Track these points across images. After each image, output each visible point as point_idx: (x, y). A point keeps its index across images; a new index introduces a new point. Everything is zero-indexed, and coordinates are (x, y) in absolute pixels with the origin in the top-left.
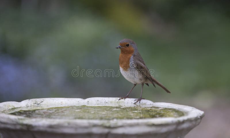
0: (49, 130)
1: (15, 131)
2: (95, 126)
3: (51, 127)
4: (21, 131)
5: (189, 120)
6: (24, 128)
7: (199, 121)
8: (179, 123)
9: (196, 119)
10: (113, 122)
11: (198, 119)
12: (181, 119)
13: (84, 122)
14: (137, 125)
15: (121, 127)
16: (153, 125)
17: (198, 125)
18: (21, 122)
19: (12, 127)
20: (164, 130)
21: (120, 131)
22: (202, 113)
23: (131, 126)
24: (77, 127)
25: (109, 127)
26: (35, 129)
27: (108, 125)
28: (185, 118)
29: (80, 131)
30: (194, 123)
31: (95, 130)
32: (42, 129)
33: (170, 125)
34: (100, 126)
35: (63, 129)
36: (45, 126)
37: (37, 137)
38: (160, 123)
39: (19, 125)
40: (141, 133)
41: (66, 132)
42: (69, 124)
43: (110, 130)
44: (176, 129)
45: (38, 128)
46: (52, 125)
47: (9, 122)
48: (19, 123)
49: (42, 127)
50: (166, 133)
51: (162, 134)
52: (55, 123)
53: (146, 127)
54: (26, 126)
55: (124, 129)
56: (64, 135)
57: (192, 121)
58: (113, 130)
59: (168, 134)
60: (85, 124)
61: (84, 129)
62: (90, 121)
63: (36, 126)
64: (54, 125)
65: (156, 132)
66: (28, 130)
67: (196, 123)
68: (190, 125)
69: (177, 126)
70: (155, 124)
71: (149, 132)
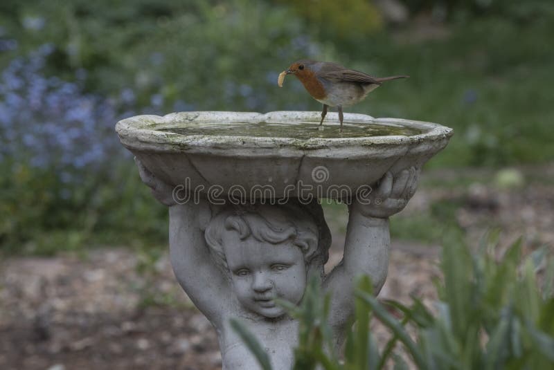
0: (214, 152)
1: (162, 154)
2: (283, 146)
3: (216, 146)
4: (171, 154)
5: (429, 140)
6: (176, 149)
7: (445, 142)
8: (413, 144)
9: (440, 139)
10: (310, 142)
11: (444, 138)
12: (416, 137)
13: (268, 140)
14: (348, 145)
15: (322, 147)
16: (372, 145)
17: (444, 148)
18: (171, 139)
19: (158, 148)
20: (390, 153)
21: (322, 154)
22: (449, 130)
23: (338, 146)
24: (256, 147)
25: (305, 149)
26: (193, 151)
27: (302, 145)
28: (423, 136)
29: (260, 154)
30: (437, 145)
31: (283, 152)
32: (202, 150)
33: (399, 145)
34: (291, 145)
35: (235, 150)
36: (208, 145)
37: (195, 163)
38: (383, 142)
39: (169, 144)
40: (353, 157)
41: (239, 154)
42: (244, 143)
43: (306, 152)
44: (407, 152)
45: (197, 148)
46: (218, 144)
47: (153, 140)
48: (168, 141)
49: (203, 146)
50: (392, 158)
51: (386, 159)
52: (223, 141)
53: (361, 148)
54: (179, 145)
55: (327, 150)
56: (237, 160)
57: (433, 141)
58: (310, 152)
59: (395, 160)
60: (268, 143)
61: (267, 150)
62: (276, 139)
63: (193, 146)
64: (222, 144)
65: (376, 156)
66: (182, 153)
67: (439, 146)
68: (431, 147)
69: (410, 149)
70: (375, 143)
71: (366, 156)
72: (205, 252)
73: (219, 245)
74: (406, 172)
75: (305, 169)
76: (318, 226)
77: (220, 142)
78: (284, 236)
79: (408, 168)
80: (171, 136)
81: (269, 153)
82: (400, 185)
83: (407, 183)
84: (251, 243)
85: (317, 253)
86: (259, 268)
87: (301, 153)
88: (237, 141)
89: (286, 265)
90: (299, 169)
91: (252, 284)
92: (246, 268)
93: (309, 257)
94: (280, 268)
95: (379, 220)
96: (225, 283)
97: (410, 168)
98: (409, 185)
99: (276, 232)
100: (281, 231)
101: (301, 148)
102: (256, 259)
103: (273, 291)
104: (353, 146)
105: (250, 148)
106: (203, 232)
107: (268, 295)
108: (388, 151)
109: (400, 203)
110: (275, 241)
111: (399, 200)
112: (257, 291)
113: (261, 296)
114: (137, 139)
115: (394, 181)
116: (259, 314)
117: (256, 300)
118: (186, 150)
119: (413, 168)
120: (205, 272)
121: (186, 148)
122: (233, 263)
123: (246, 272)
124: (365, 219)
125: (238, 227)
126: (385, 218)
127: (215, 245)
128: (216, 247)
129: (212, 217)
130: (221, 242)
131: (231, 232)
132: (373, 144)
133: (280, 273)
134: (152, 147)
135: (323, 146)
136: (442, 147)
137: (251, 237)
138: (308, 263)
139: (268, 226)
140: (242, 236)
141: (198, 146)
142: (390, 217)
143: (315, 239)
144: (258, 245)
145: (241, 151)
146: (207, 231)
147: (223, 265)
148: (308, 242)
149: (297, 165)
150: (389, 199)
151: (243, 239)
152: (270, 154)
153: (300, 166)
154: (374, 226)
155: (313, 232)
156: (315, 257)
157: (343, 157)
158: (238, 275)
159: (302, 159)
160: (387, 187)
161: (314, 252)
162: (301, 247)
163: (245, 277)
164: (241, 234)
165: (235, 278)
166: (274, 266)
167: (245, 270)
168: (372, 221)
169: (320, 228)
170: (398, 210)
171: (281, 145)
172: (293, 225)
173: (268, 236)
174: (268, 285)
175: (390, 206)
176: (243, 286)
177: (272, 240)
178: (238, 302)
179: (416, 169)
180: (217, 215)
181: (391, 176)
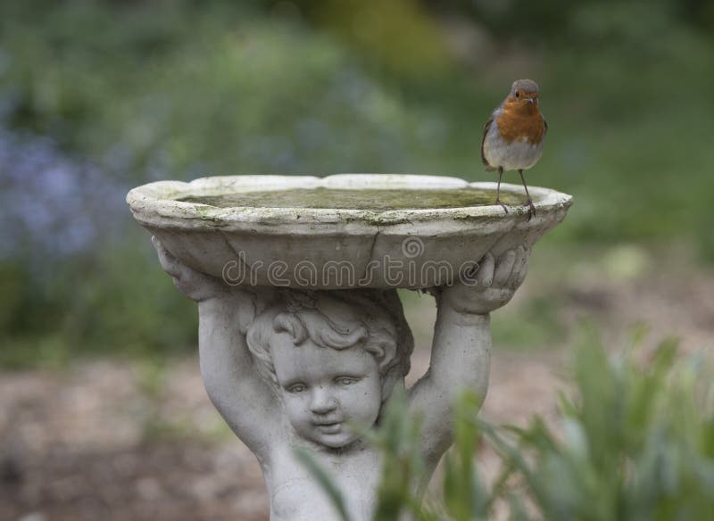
0: (260, 229)
1: (189, 232)
2: (350, 220)
3: (263, 222)
4: (203, 232)
5: (543, 211)
6: (209, 226)
7: (562, 213)
8: (521, 216)
9: (556, 209)
10: (386, 215)
11: (561, 208)
13: (330, 213)
14: (437, 218)
15: (403, 222)
16: (468, 218)
17: (560, 221)
18: (202, 213)
19: (185, 225)
20: (491, 228)
21: (401, 230)
22: (568, 197)
23: (423, 220)
24: (315, 223)
25: (379, 223)
26: (232, 228)
27: (376, 219)
29: (321, 231)
30: (552, 217)
31: (351, 229)
32: (244, 227)
33: (503, 218)
34: (361, 220)
35: (286, 226)
36: (251, 221)
37: (234, 244)
38: (482, 214)
39: (199, 219)
40: (444, 234)
41: (292, 231)
42: (299, 217)
43: (381, 228)
44: (514, 227)
45: (237, 224)
46: (265, 219)
47: (178, 215)
48: (198, 216)
49: (245, 222)
50: (493, 234)
51: (487, 235)
52: (271, 215)
53: (454, 221)
54: (213, 220)
55: (408, 225)
56: (289, 238)
57: (547, 212)
58: (387, 228)
59: (498, 237)
60: (331, 217)
61: (329, 226)
62: (341, 211)
63: (232, 221)
64: (270, 219)
65: (474, 232)
66: (217, 230)
67: (555, 218)
68: (544, 220)
69: (517, 222)
70: (472, 215)
71: (460, 232)
72: (246, 361)
73: (266, 352)
74: (513, 253)
75: (379, 249)
76: (397, 326)
77: (267, 216)
78: (352, 339)
79: (515, 249)
80: (202, 209)
81: (332, 230)
82: (504, 271)
83: (513, 267)
84: (308, 349)
85: (395, 361)
86: (319, 381)
87: (375, 230)
88: (290, 215)
89: (354, 378)
90: (372, 251)
91: (310, 404)
92: (302, 383)
93: (384, 367)
94: (347, 382)
95: (477, 317)
96: (273, 401)
97: (517, 248)
98: (516, 270)
99: (341, 334)
100: (347, 334)
101: (375, 223)
102: (315, 370)
103: (337, 412)
104: (443, 219)
105: (307, 223)
106: (244, 336)
107: (331, 418)
108: (489, 226)
109: (505, 295)
110: (340, 346)
111: (503, 291)
112: (315, 412)
113: (321, 419)
114: (156, 214)
115: (496, 266)
116: (318, 443)
117: (315, 425)
118: (222, 227)
119: (521, 247)
120: (247, 388)
121: (222, 224)
122: (283, 375)
123: (301, 387)
124: (457, 316)
125: (290, 329)
126: (485, 314)
127: (261, 353)
128: (261, 355)
129: (256, 316)
130: (267, 348)
131: (282, 335)
132: (468, 216)
133: (346, 389)
134: (177, 223)
135: (403, 220)
136: (558, 219)
137: (309, 341)
138: (384, 375)
139: (330, 326)
140: (296, 340)
141: (239, 222)
142: (491, 313)
143: (393, 343)
144: (318, 352)
145: (295, 227)
146: (250, 335)
147: (271, 379)
148: (383, 347)
149: (369, 245)
150: (490, 290)
151: (297, 345)
152: (334, 231)
153: (373, 246)
154: (471, 325)
155: (390, 334)
156: (392, 367)
157: (430, 234)
158: (291, 391)
159: (375, 238)
160: (488, 273)
161: (392, 361)
162: (374, 353)
163: (299, 393)
164: (295, 337)
165: (287, 395)
166: (337, 379)
167: (300, 385)
168: (468, 318)
169: (399, 329)
170: (502, 303)
171: (348, 220)
172: (363, 325)
173: (332, 340)
174: (330, 404)
175: (491, 298)
176: (297, 406)
177: (336, 345)
178: (291, 427)
179: (526, 249)
180: (262, 312)
181: (492, 258)
